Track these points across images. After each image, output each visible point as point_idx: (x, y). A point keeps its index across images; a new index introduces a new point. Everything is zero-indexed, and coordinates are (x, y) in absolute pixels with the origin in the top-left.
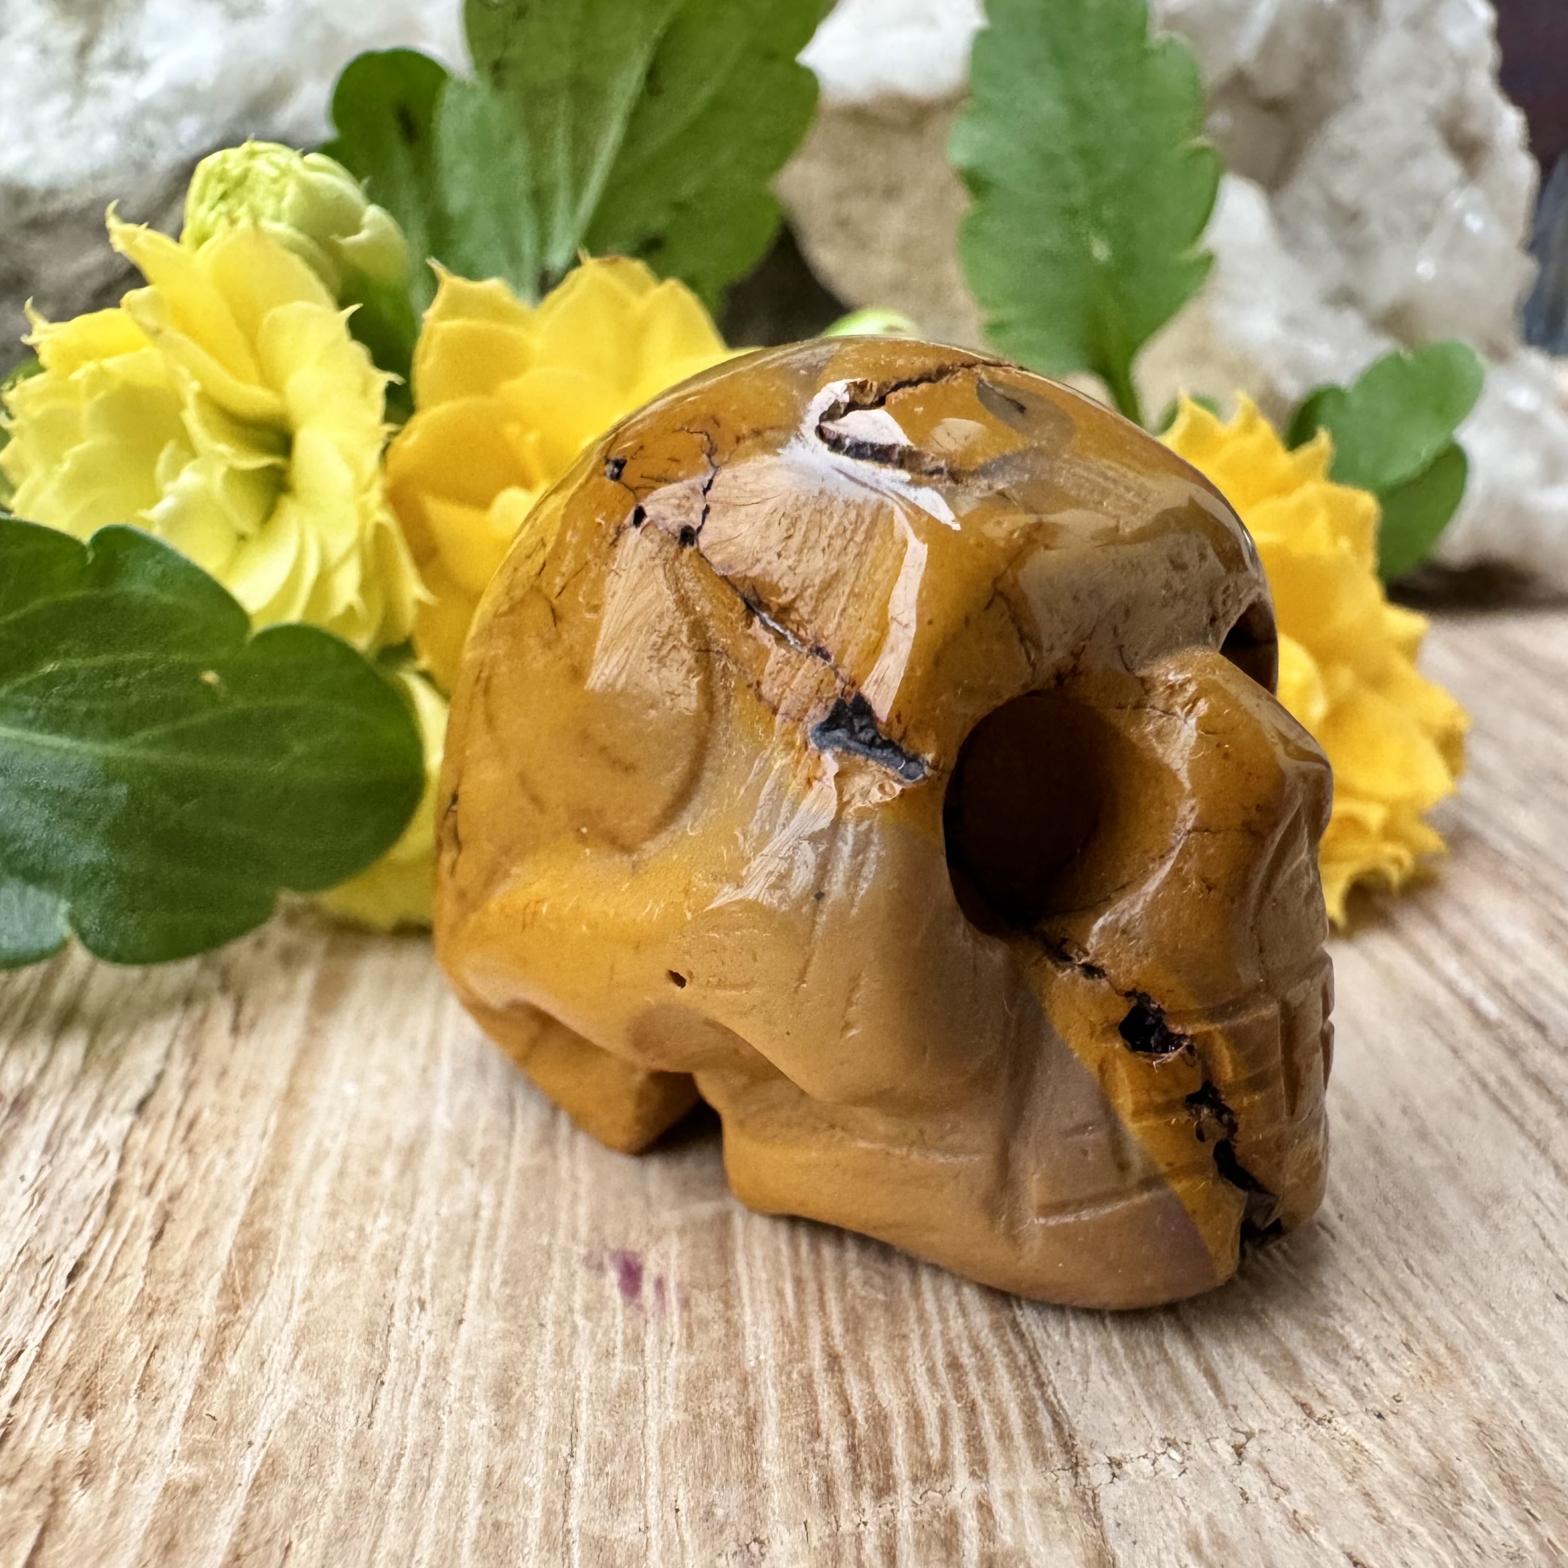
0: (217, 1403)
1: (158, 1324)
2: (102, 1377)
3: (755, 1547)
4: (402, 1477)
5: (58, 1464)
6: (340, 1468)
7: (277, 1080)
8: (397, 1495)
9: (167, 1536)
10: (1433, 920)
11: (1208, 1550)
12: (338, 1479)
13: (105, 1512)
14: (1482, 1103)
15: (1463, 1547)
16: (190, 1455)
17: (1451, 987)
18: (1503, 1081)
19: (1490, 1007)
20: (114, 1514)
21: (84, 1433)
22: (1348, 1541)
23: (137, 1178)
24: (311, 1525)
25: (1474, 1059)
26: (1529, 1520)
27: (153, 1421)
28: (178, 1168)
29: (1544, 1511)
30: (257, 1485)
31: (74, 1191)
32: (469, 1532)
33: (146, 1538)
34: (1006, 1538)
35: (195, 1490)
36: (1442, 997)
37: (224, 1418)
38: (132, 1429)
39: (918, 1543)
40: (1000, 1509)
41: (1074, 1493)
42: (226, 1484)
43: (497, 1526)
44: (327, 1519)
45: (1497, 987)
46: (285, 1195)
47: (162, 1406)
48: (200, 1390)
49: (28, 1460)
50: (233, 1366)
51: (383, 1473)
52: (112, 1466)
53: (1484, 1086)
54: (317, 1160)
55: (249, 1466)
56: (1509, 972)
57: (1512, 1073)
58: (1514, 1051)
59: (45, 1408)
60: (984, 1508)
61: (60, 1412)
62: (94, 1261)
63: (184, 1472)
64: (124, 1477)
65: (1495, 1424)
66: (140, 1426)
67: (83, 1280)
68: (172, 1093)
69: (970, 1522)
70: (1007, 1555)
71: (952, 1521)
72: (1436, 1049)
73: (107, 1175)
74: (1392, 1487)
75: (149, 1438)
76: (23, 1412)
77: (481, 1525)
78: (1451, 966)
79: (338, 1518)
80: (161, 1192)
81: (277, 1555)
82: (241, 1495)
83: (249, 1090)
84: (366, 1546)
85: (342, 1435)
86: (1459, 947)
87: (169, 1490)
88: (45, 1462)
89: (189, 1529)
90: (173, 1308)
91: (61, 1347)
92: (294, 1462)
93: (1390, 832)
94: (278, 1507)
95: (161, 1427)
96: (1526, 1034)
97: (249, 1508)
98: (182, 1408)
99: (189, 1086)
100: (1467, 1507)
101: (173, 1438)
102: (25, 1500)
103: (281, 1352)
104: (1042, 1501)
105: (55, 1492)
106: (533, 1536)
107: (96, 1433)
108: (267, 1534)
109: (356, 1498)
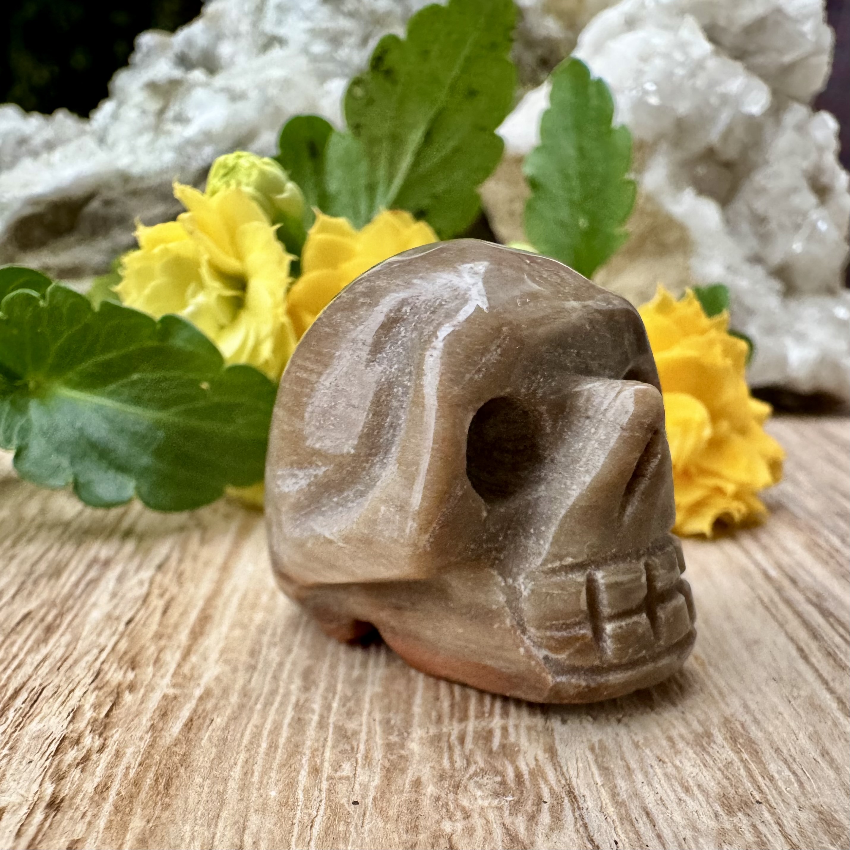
0: (186, 669)
1: (163, 643)
2: (138, 658)
3: (405, 734)
4: (262, 700)
5: (119, 685)
6: (236, 695)
7: (219, 559)
8: (259, 707)
9: (164, 710)
10: (756, 539)
11: (597, 751)
12: (234, 699)
13: (138, 702)
14: (760, 609)
15: (707, 758)
16: (174, 686)
17: (757, 564)
18: (772, 601)
19: (773, 573)
20: (142, 702)
21: (131, 675)
22: (659, 753)
23: (156, 591)
24: (223, 713)
25: (761, 593)
26: (738, 752)
27: (159, 674)
28: (174, 589)
29: (746, 750)
30: (201, 698)
31: (130, 595)
32: (287, 721)
33: (154, 712)
34: (512, 739)
35: (175, 698)
36: (752, 568)
37: (189, 675)
38: (151, 675)
39: (474, 738)
40: (511, 730)
41: (544, 727)
42: (188, 697)
43: (299, 719)
44: (229, 711)
45: (780, 567)
46: (220, 602)
47: (163, 671)
48: (179, 666)
49: (107, 682)
50: (194, 659)
51: (253, 699)
52: (141, 688)
53: (762, 602)
54: (234, 591)
55: (198, 692)
56: (785, 560)
57: (777, 599)
58: (779, 590)
59: (115, 666)
60: (505, 729)
61: (121, 668)
62: (137, 619)
63: (171, 692)
64: (146, 691)
65: (733, 720)
66: (154, 675)
67: (132, 625)
68: (173, 562)
69: (498, 734)
70: (513, 745)
71: (490, 733)
72: (743, 587)
73: (144, 590)
74: (682, 737)
75: (157, 679)
76: (106, 667)
77: (293, 718)
78: (759, 556)
79: (233, 712)
80: (167, 596)
81: (208, 722)
82: (194, 702)
83: (207, 564)
84: (244, 722)
85: (238, 686)
86: (765, 549)
87: (165, 697)
88: (114, 683)
89: (172, 710)
90: (170, 637)
91: (123, 645)
92: (217, 692)
93: (737, 496)
94: (209, 706)
95: (162, 677)
96: (786, 584)
97: (197, 706)
98: (172, 671)
99: (181, 561)
100: (712, 744)
101: (167, 679)
102: (106, 694)
103: (214, 656)
104: (529, 729)
105: (118, 693)
106: (314, 724)
107: (136, 676)
108: (204, 714)
109: (242, 707)
